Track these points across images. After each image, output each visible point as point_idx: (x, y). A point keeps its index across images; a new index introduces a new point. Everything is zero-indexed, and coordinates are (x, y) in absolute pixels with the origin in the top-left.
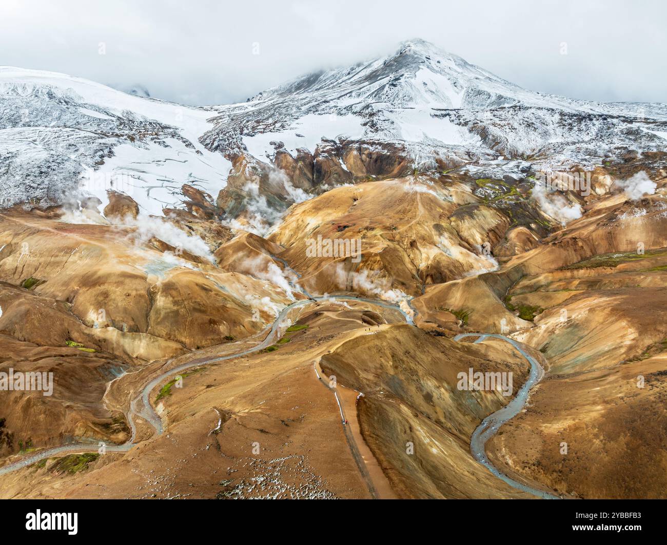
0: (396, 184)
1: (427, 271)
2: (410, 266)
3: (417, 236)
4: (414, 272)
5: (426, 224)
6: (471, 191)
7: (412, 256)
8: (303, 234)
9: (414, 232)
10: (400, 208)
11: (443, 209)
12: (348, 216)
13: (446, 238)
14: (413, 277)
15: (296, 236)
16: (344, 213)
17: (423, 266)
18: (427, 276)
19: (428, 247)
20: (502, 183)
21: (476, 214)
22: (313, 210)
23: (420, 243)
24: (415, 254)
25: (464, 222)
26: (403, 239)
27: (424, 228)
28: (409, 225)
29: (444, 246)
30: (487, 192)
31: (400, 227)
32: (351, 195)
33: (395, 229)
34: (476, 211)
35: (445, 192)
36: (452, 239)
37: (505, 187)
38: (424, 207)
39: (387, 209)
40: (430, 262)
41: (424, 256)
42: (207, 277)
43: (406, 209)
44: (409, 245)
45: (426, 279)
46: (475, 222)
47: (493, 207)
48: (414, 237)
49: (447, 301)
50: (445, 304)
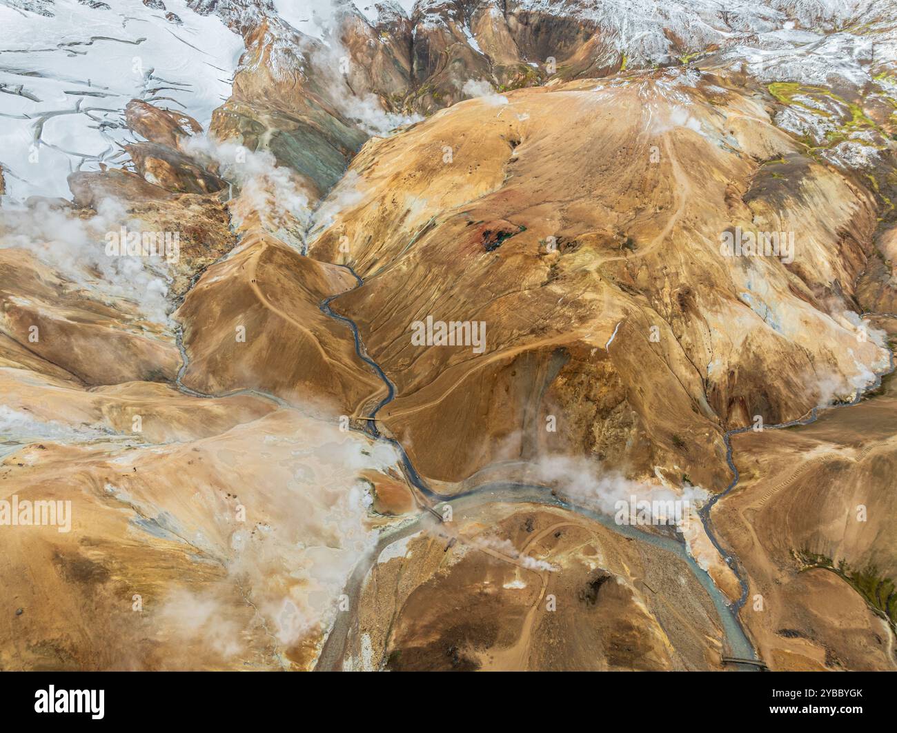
0: (605, 101)
1: (731, 387)
2: (684, 372)
3: (692, 274)
4: (698, 391)
5: (704, 229)
6: (768, 117)
7: (687, 338)
8: (396, 238)
9: (681, 256)
10: (627, 175)
11: (727, 173)
12: (504, 196)
13: (762, 276)
14: (696, 407)
15: (378, 244)
16: (492, 186)
17: (717, 370)
18: (731, 402)
19: (725, 310)
20: (829, 96)
21: (806, 191)
22: (418, 174)
23: (705, 297)
24: (693, 333)
25: (786, 216)
26: (658, 284)
27: (701, 243)
28: (665, 233)
29: (759, 299)
30: (805, 121)
31: (642, 240)
32: (503, 130)
33: (630, 245)
34: (804, 181)
35: (717, 121)
36: (774, 275)
37: (837, 103)
38: (688, 173)
39: (598, 177)
40: (735, 359)
41: (718, 336)
42: (108, 487)
43: (643, 181)
44: (678, 307)
45: (729, 412)
46: (807, 213)
47: (835, 166)
48: (683, 279)
49: (822, 528)
50: (816, 535)
